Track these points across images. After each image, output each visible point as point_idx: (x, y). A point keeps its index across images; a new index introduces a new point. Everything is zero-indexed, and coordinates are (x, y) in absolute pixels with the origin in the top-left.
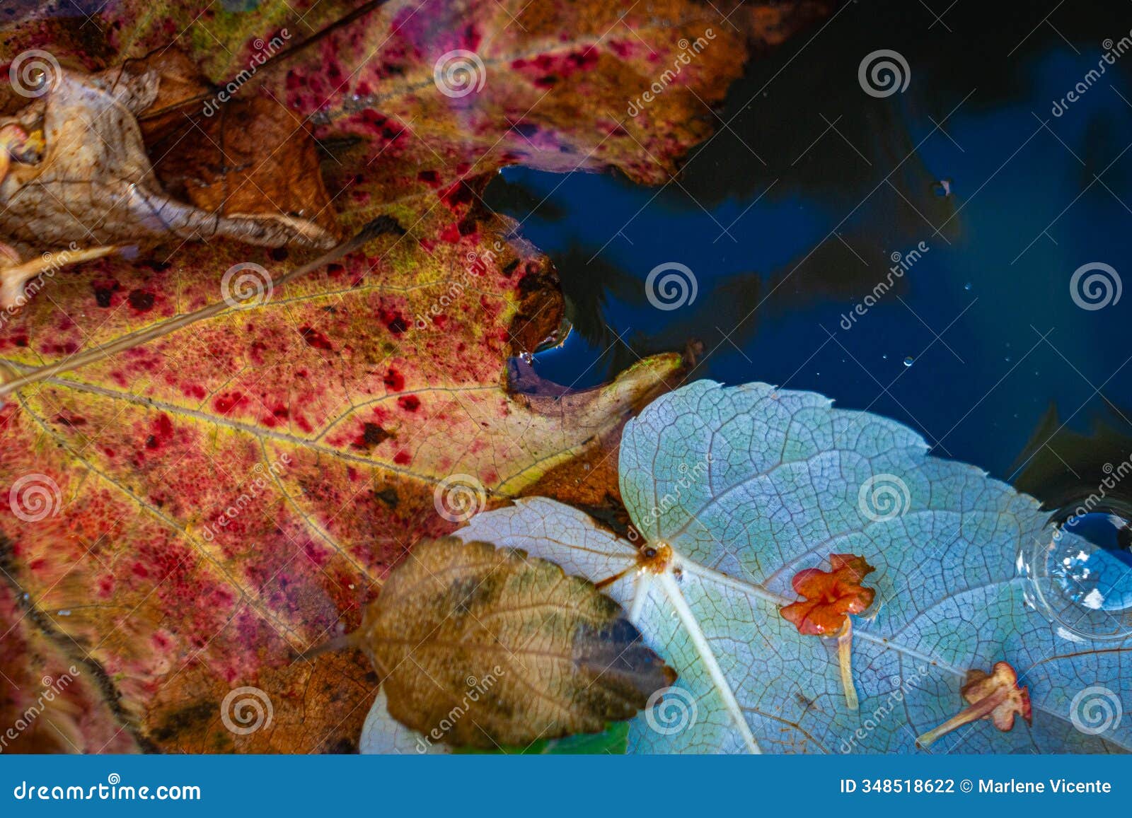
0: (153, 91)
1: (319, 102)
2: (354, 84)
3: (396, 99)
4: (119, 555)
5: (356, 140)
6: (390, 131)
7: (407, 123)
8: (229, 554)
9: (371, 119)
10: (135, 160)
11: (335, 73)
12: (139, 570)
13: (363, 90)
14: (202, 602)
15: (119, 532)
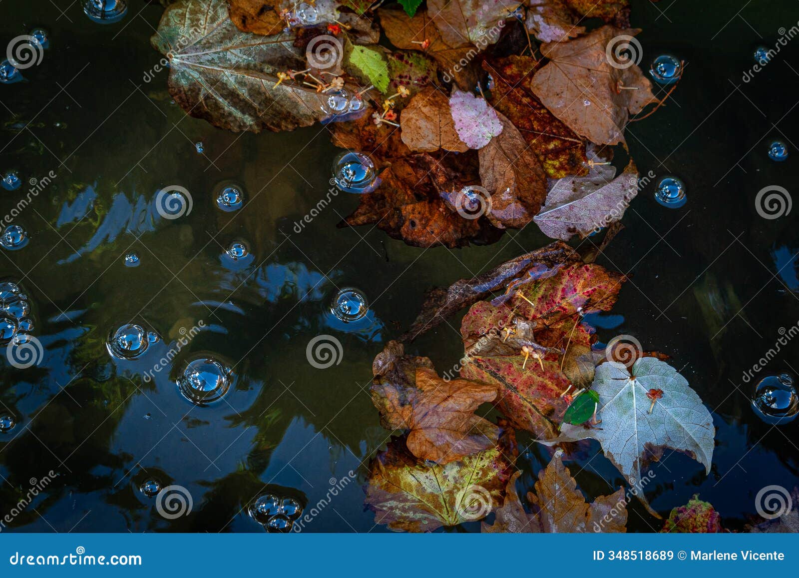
0: (535, 325)
1: (552, 306)
2: (557, 302)
3: (565, 303)
4: (534, 387)
5: (559, 311)
6: (565, 309)
7: (567, 307)
8: (552, 382)
9: (561, 307)
10: (531, 336)
11: (553, 301)
12: (538, 389)
13: (559, 303)
14: (549, 392)
15: (534, 383)
